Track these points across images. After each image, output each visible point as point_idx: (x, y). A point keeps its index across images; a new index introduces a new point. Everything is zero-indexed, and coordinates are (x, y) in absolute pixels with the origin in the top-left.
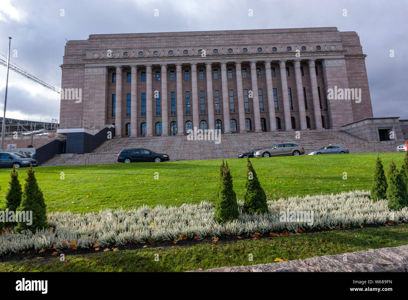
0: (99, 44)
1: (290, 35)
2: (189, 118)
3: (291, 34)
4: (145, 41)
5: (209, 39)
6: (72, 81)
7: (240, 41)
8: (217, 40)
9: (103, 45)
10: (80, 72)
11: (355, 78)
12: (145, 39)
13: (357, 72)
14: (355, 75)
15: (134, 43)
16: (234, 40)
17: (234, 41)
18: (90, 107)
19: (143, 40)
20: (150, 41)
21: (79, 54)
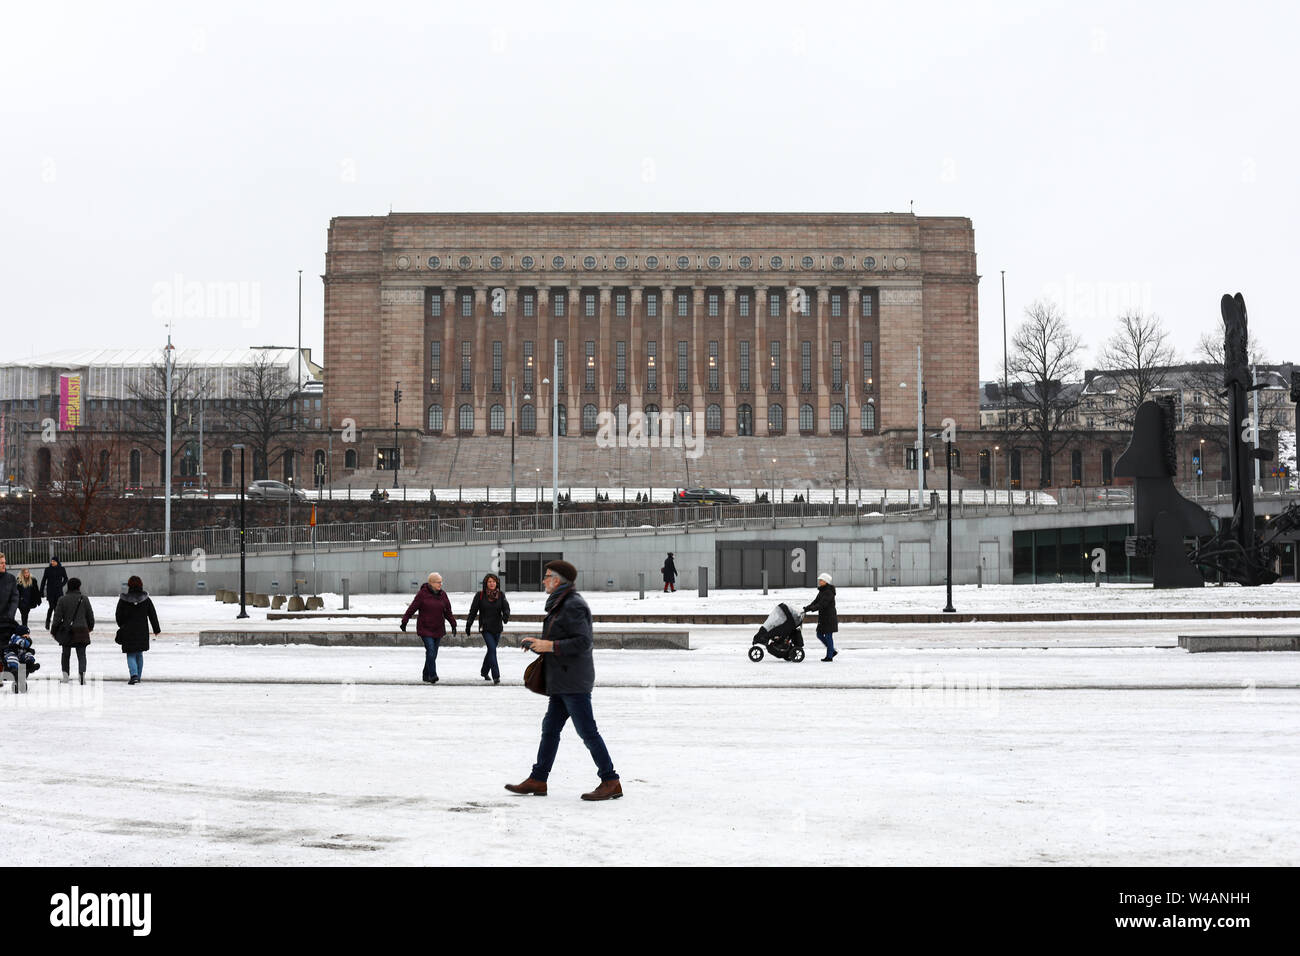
0: (409, 238)
1: (813, 231)
2: (591, 399)
3: (814, 228)
4: (504, 234)
5: (639, 234)
6: (348, 311)
7: (707, 240)
8: (657, 236)
9: (417, 240)
10: (364, 290)
11: (949, 326)
12: (503, 228)
13: (954, 312)
14: (949, 319)
15: (481, 237)
16: (693, 237)
17: (692, 240)
18: (393, 371)
19: (501, 231)
20: (514, 234)
21: (360, 250)
